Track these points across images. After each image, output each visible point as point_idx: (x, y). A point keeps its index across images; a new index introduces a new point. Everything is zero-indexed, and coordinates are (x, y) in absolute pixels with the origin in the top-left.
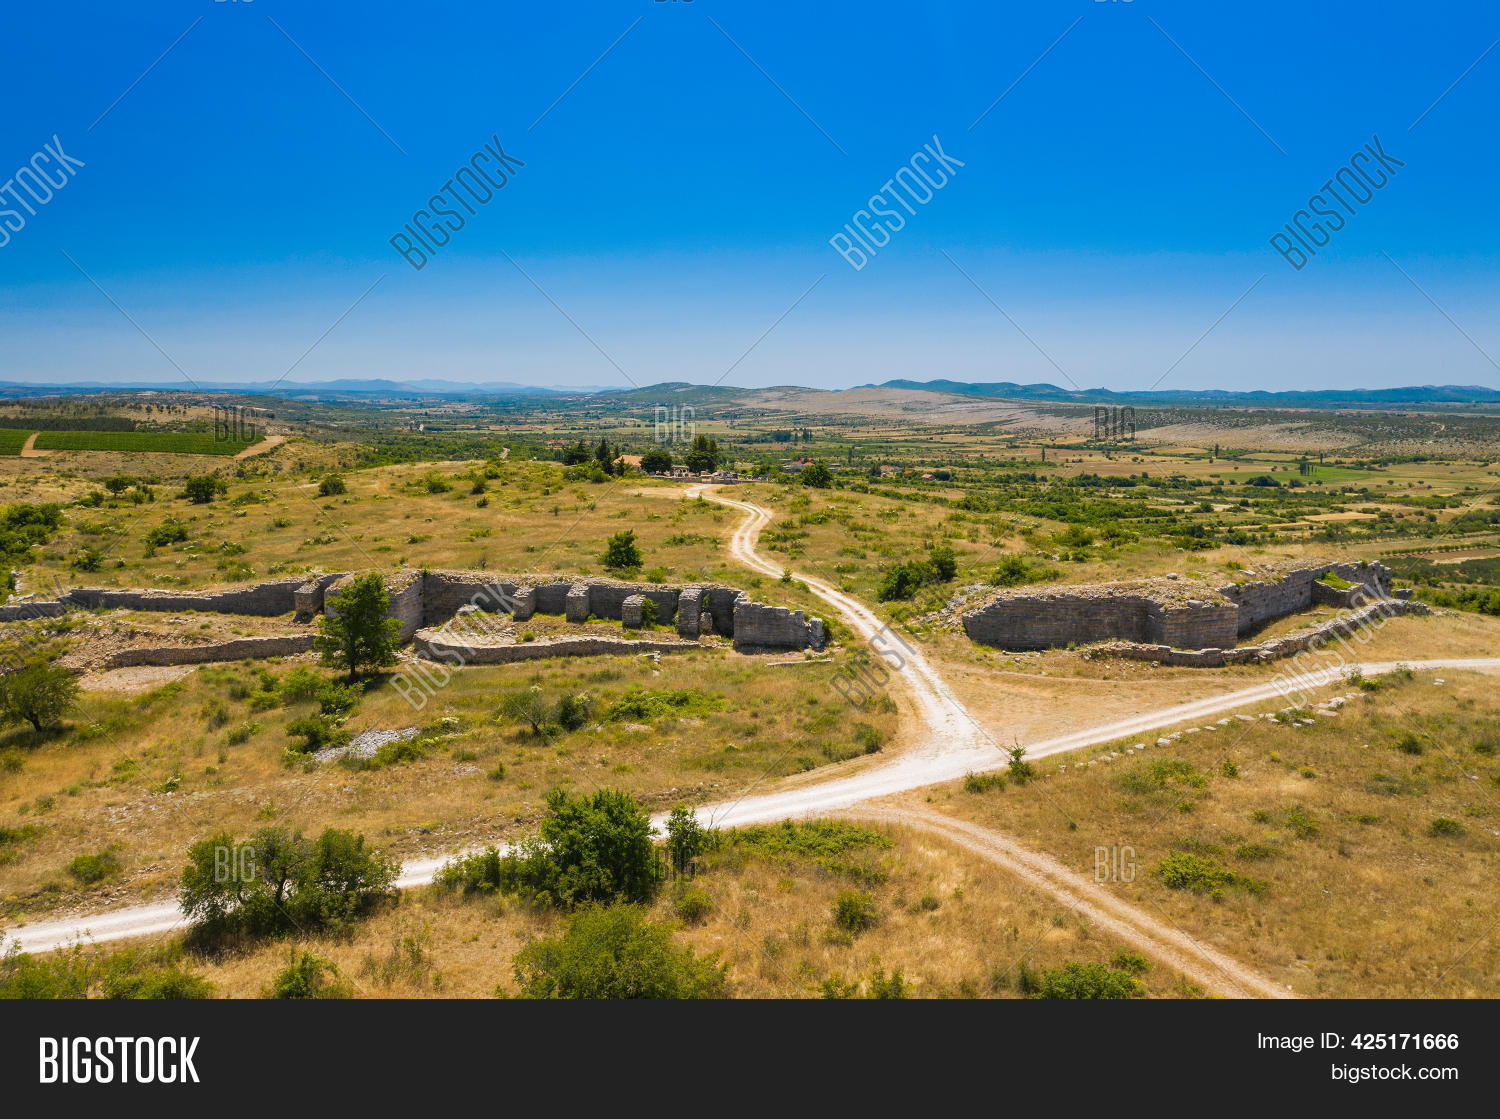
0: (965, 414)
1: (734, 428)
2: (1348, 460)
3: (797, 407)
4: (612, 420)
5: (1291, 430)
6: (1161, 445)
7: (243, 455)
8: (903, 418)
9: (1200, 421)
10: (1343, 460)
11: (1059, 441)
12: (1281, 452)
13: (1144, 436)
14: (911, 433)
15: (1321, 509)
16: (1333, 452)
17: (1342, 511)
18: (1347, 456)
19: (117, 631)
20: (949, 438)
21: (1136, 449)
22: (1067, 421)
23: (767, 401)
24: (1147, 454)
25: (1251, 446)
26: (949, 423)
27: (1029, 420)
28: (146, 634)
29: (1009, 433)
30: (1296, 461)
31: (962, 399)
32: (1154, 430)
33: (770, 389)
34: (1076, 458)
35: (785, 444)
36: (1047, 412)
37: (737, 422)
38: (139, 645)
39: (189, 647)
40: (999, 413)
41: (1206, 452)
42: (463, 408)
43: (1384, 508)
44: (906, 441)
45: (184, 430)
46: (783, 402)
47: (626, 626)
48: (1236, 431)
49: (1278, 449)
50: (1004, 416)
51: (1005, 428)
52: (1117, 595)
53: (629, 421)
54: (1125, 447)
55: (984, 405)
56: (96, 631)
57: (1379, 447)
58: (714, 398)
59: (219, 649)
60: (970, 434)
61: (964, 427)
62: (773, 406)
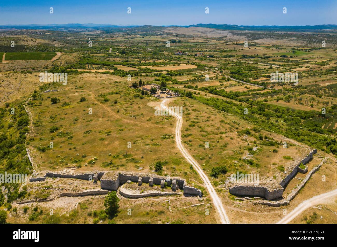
0: (216, 34)
1: (162, 38)
2: (304, 49)
3: (177, 32)
4: (134, 36)
5: (291, 40)
6: (261, 44)
7: (53, 60)
8: (201, 35)
9: (270, 37)
10: (303, 49)
11: (238, 43)
12: (289, 46)
13: (258, 41)
14: (204, 40)
15: (297, 67)
16: (301, 46)
17: (301, 67)
18: (303, 47)
19: (59, 189)
20: (213, 41)
21: (255, 45)
22: (240, 37)
23: (170, 30)
24: (258, 47)
25: (282, 44)
26: (212, 37)
27: (231, 36)
28: (65, 189)
29: (226, 40)
30: (292, 49)
31: (215, 30)
32: (260, 40)
33: (170, 27)
34: (242, 48)
35: (175, 44)
36: (235, 34)
37: (163, 36)
38: (64, 192)
39: (75, 193)
40: (224, 34)
41: (271, 46)
42: (99, 32)
43: (311, 66)
44: (202, 42)
45: (36, 48)
46: (173, 31)
47: (162, 188)
48: (278, 40)
49: (288, 45)
50: (225, 35)
51: (225, 38)
52: (260, 187)
53: (138, 36)
54: (253, 44)
55: (220, 32)
56: (55, 189)
57: (311, 45)
58: (157, 30)
59: (81, 194)
60: (217, 40)
61: (216, 38)
62: (171, 32)
